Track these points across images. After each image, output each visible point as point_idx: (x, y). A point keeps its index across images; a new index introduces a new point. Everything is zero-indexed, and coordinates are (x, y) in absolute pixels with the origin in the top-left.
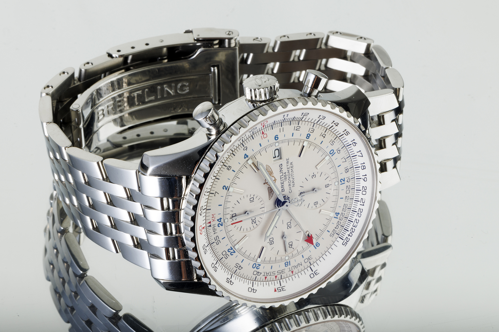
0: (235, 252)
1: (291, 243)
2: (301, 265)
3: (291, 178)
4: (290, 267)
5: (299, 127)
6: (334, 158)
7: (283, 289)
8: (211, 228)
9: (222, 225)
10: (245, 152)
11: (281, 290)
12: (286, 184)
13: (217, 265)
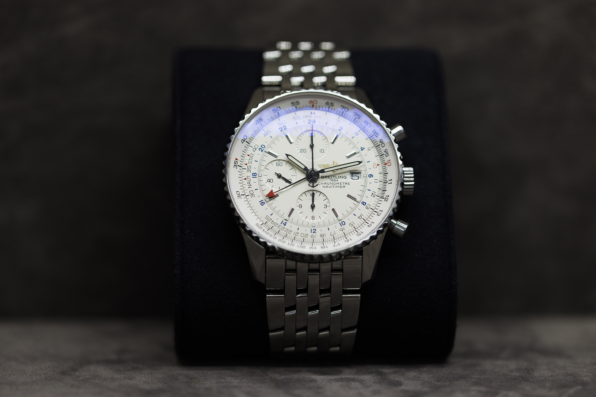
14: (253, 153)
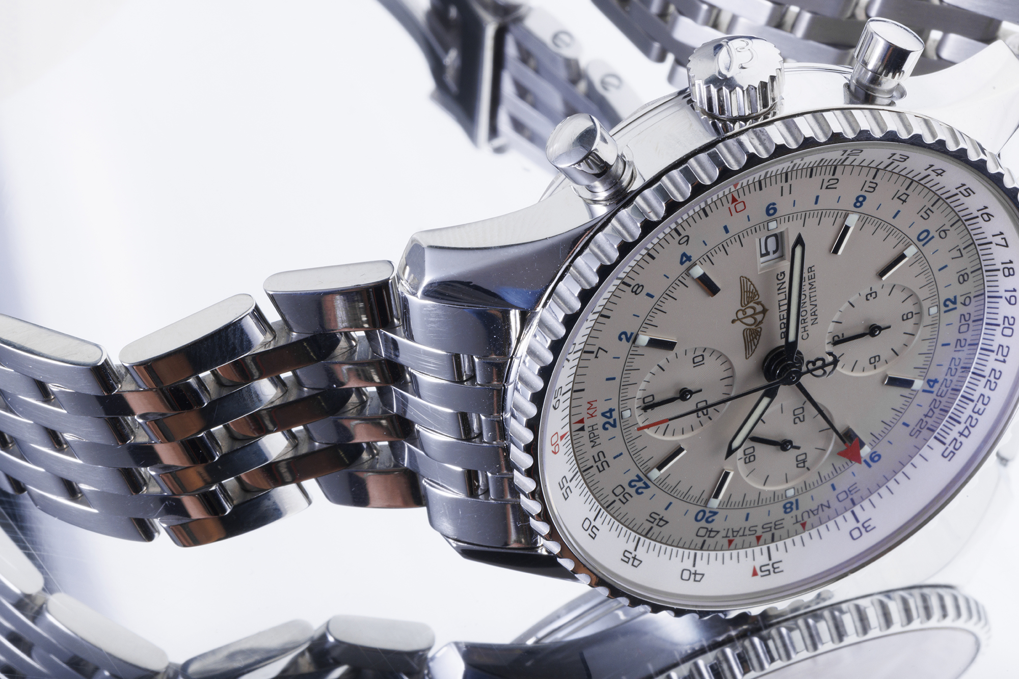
0: (647, 487)
1: (801, 458)
3: (807, 304)
4: (799, 513)
5: (836, 181)
6: (928, 249)
7: (774, 568)
8: (585, 434)
9: (614, 426)
10: (684, 249)
11: (769, 570)
13: (598, 523)
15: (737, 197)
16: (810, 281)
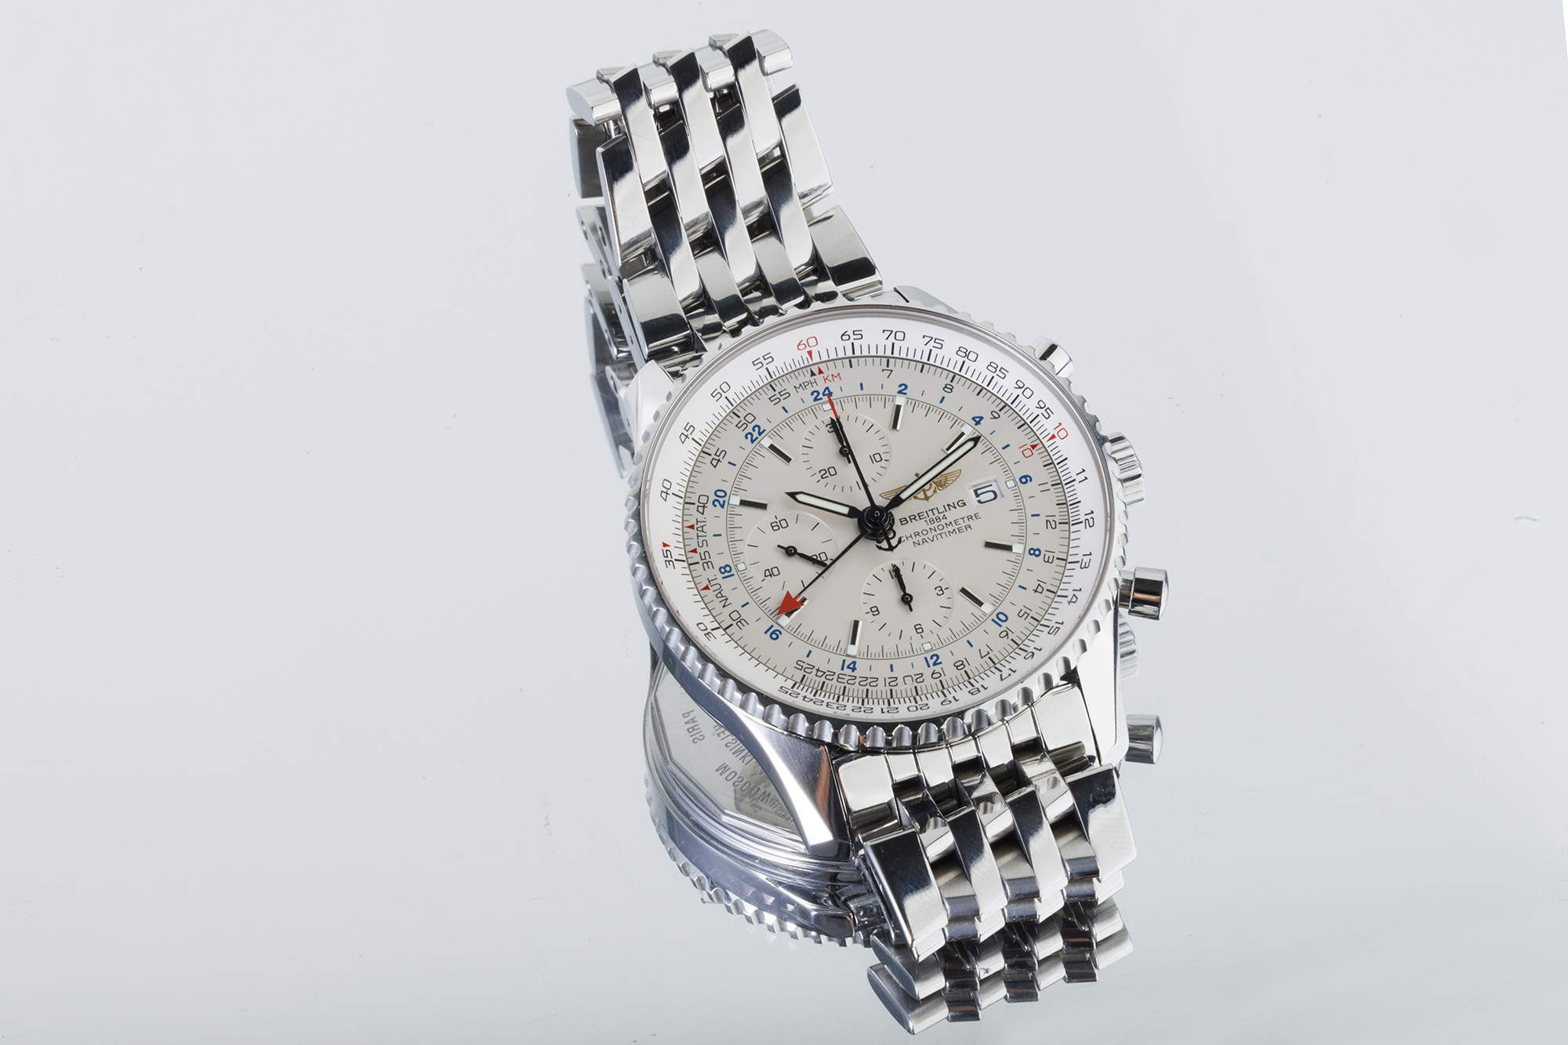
0: (753, 441)
1: (775, 571)
2: (724, 606)
3: (934, 533)
4: (720, 580)
5: (1054, 527)
6: (989, 625)
8: (808, 377)
9: (815, 400)
10: (987, 416)
12: (919, 525)
13: (723, 402)
14: (701, 518)
15: (1037, 448)
16: (957, 530)
